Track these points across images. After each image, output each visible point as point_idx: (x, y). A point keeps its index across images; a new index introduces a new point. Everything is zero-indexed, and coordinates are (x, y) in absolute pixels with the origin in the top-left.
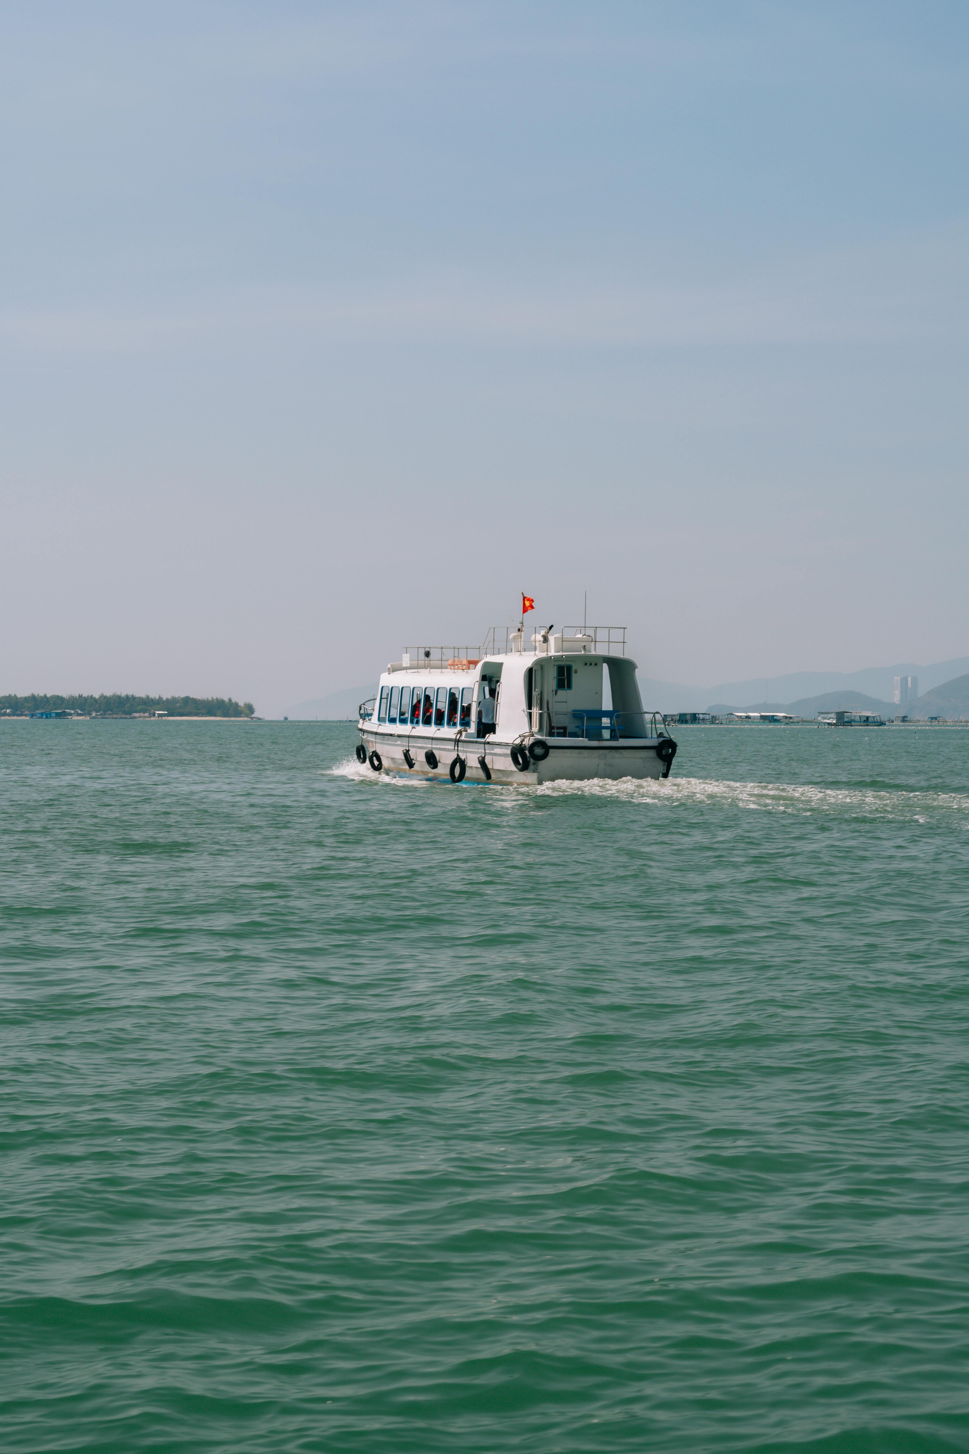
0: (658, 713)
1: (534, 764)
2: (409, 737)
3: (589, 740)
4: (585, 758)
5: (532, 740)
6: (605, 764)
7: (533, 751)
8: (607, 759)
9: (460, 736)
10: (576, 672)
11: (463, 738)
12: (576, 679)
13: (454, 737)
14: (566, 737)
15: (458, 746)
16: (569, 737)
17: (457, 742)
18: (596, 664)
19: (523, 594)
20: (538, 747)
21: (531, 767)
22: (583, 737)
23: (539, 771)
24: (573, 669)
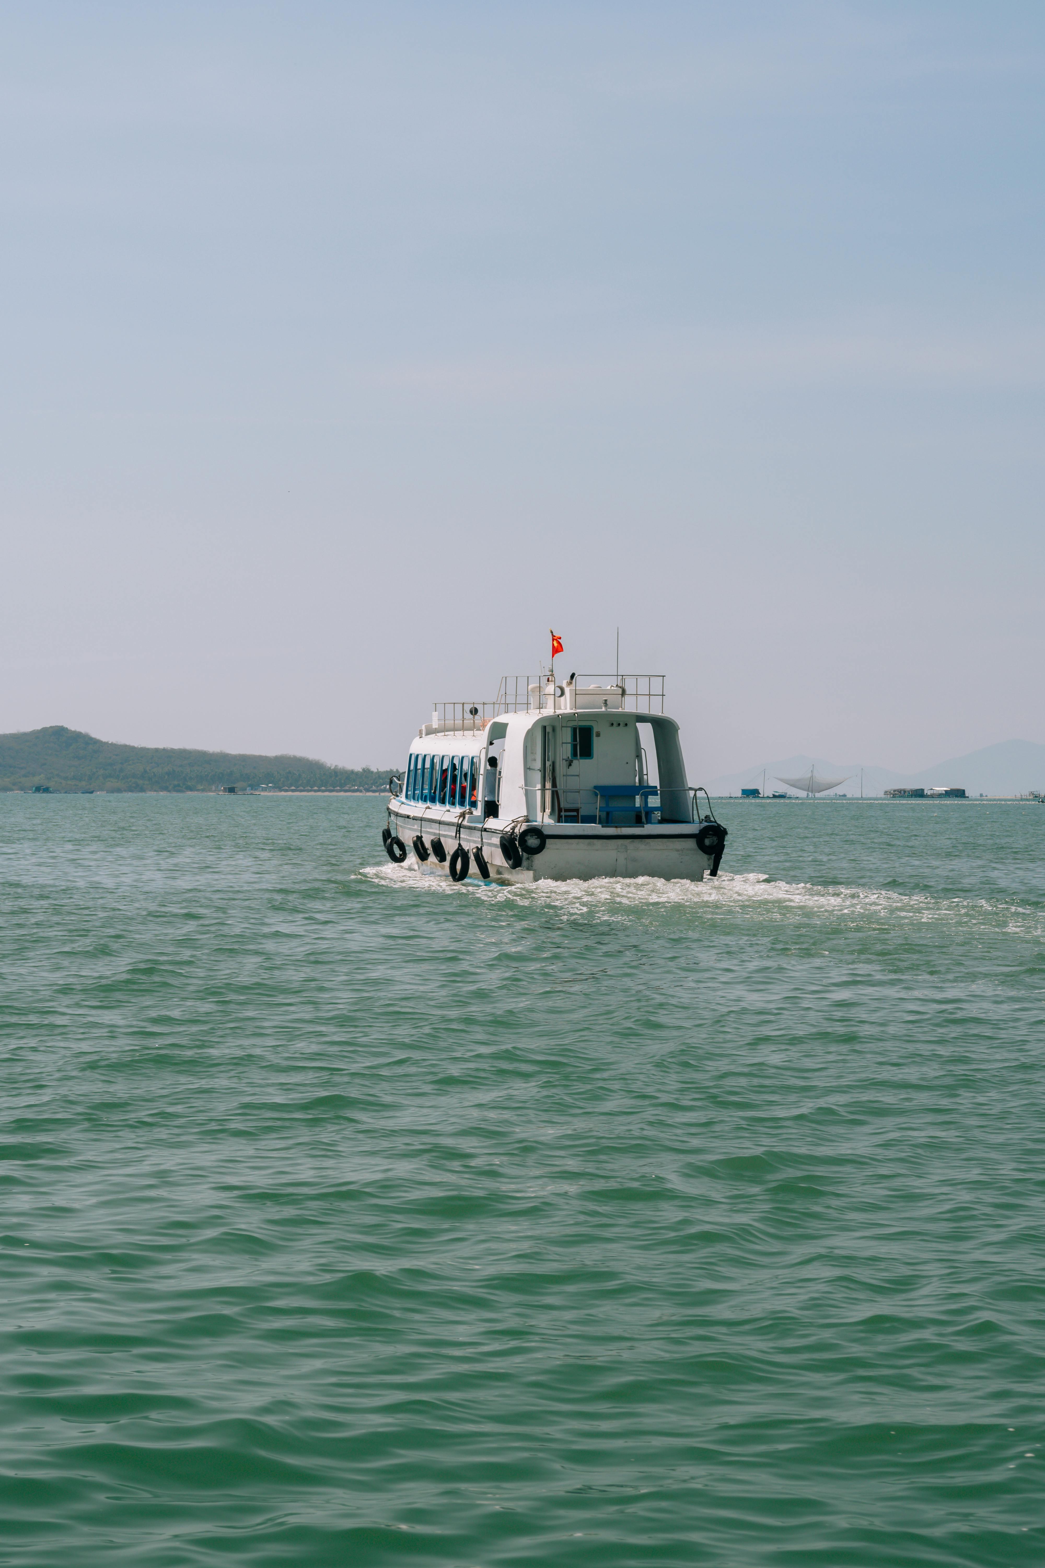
0: (701, 789)
1: (528, 859)
2: (422, 819)
3: (602, 827)
4: (597, 850)
5: (524, 827)
6: (626, 859)
7: (526, 841)
8: (629, 851)
9: (463, 821)
10: (598, 735)
11: (465, 823)
12: (598, 745)
13: (455, 820)
14: (578, 823)
15: (459, 834)
16: (581, 823)
17: (459, 827)
18: (626, 725)
19: (552, 632)
20: (532, 836)
21: (525, 863)
22: (596, 824)
23: (534, 867)
24: (595, 731)
